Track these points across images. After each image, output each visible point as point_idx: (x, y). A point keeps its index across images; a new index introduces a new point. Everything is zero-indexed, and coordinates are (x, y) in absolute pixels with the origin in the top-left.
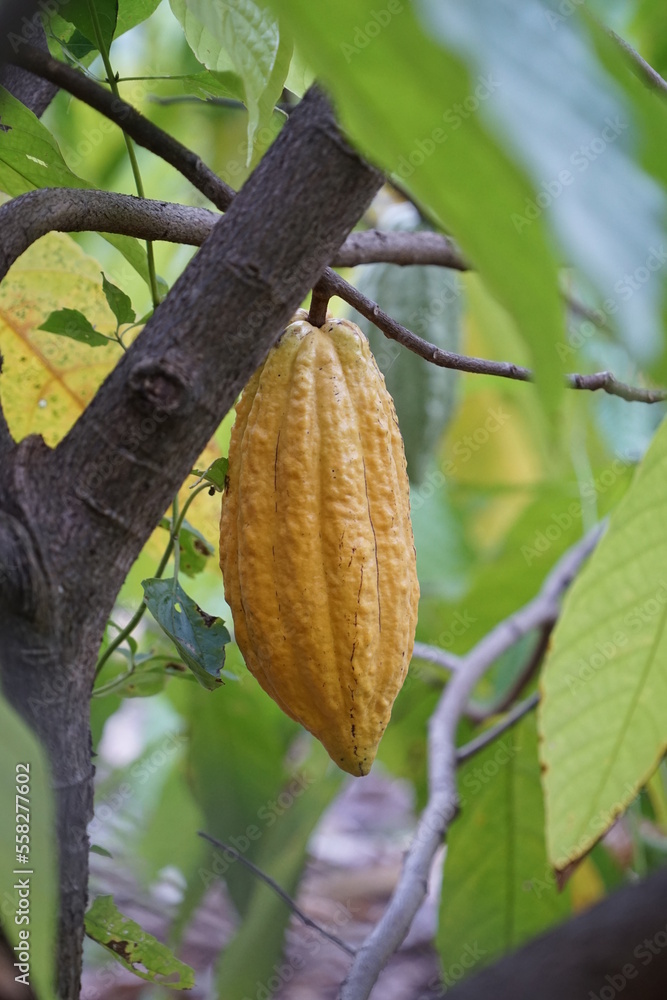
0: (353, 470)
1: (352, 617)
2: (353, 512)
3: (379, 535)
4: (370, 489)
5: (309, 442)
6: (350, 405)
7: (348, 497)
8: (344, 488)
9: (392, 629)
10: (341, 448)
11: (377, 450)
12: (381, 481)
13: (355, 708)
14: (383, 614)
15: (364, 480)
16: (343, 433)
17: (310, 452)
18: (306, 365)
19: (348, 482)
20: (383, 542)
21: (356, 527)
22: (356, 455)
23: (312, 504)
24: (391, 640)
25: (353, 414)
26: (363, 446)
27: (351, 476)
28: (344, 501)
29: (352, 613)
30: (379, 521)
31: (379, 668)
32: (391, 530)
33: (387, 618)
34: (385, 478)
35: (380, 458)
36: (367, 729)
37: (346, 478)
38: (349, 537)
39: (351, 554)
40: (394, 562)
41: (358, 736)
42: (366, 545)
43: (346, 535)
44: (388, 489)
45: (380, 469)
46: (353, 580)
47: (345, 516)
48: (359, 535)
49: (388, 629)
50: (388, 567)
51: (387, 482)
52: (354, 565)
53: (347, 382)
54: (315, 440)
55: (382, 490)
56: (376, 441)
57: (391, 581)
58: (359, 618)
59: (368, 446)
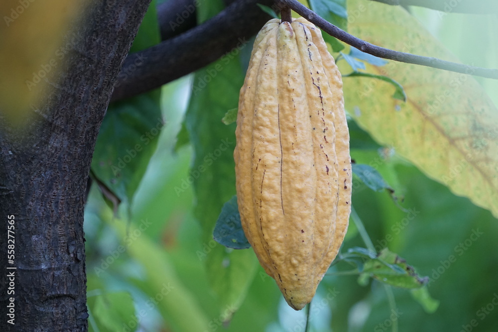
0: (267, 112)
1: (259, 202)
2: (263, 137)
3: (285, 154)
4: (281, 124)
5: (248, 93)
6: (274, 72)
7: (261, 127)
8: (259, 122)
9: (291, 213)
10: (262, 98)
11: (286, 100)
12: (288, 120)
13: (272, 262)
14: (284, 203)
15: (277, 118)
16: (264, 89)
17: (248, 99)
18: (260, 48)
19: (261, 118)
20: (286, 158)
21: (266, 146)
22: (274, 102)
23: (247, 131)
24: (291, 221)
25: (276, 76)
26: (280, 97)
27: (264, 115)
28: (259, 130)
29: (259, 199)
30: (285, 145)
31: (285, 238)
32: (292, 151)
33: (287, 206)
34: (290, 117)
35: (288, 106)
36: (287, 277)
37: (260, 115)
38: (259, 152)
39: (258, 162)
40: (292, 171)
41: (283, 282)
42: (270, 159)
43: (256, 150)
44: (291, 125)
45: (287, 112)
46: (259, 178)
47: (258, 139)
48: (267, 151)
49: (288, 213)
50: (288, 174)
51: (291, 121)
52: (259, 169)
53: (278, 58)
54: (252, 93)
55: (288, 125)
56: (286, 94)
57: (289, 183)
58: (263, 204)
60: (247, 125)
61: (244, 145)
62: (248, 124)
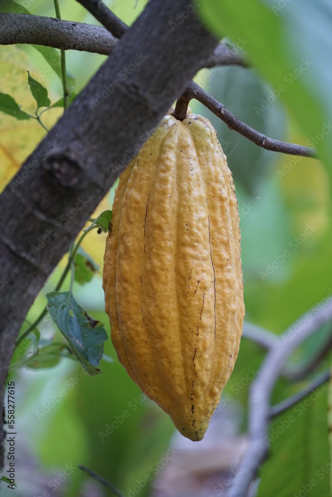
0: (200, 225)
1: (195, 330)
2: (199, 255)
3: (217, 272)
4: (212, 238)
5: (170, 204)
6: (201, 178)
7: (196, 244)
8: (194, 238)
9: (223, 338)
10: (193, 209)
11: (218, 211)
12: (220, 233)
13: (194, 393)
14: (217, 328)
15: (208, 232)
16: (195, 198)
17: (171, 211)
18: (171, 148)
19: (196, 233)
20: (220, 277)
21: (201, 265)
22: (203, 214)
23: (170, 248)
24: (222, 347)
25: (203, 184)
26: (209, 208)
27: (199, 229)
28: (193, 247)
29: (195, 326)
30: (218, 262)
31: (213, 365)
32: (226, 268)
33: (220, 330)
34: (224, 230)
35: (221, 217)
36: (202, 408)
37: (195, 230)
38: (196, 272)
39: (197, 284)
40: (227, 291)
41: (196, 413)
42: (207, 279)
43: (193, 271)
44: (225, 239)
45: (220, 225)
46: (197, 303)
47: (194, 257)
48: (203, 271)
49: (220, 338)
50: (223, 294)
51: (225, 234)
52: (198, 292)
53: (199, 161)
54: (175, 203)
55: (222, 239)
56: (219, 204)
57: (224, 305)
58: (200, 330)
59: (212, 208)
60: (169, 241)
61: (167, 263)
62: (170, 239)
